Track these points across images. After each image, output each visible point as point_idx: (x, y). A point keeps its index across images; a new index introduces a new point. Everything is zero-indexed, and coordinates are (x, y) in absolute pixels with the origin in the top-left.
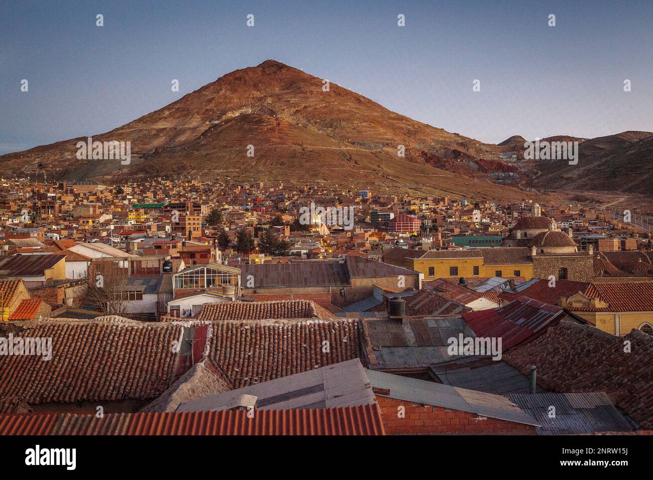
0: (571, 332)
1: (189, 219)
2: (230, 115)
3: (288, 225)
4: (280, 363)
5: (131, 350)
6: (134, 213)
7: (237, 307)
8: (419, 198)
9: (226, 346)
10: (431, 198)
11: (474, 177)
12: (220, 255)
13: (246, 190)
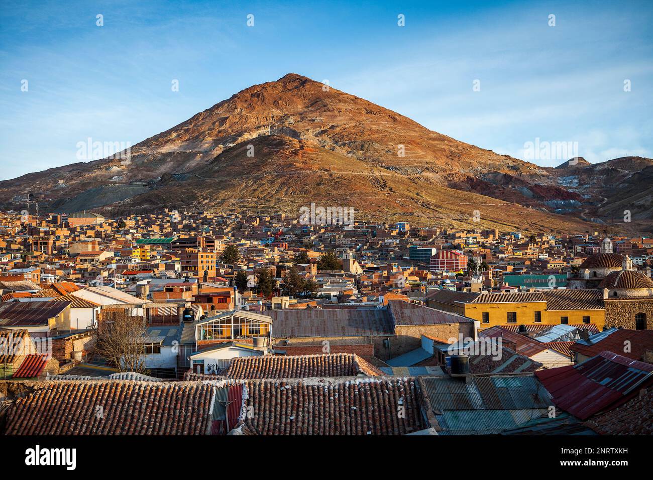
1: (202, 257)
2: (247, 136)
3: (314, 263)
4: (327, 428)
5: (157, 413)
6: (139, 250)
7: (270, 362)
8: (464, 230)
9: (264, 409)
10: (479, 231)
11: (528, 206)
12: (239, 299)
13: (266, 222)
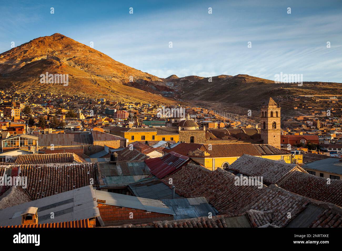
0: (192, 168)
1: (14, 111)
2: (36, 59)
3: (64, 114)
4: (56, 185)
7: (35, 157)
8: (128, 102)
10: (134, 103)
11: (154, 93)
12: (29, 129)
13: (44, 96)
